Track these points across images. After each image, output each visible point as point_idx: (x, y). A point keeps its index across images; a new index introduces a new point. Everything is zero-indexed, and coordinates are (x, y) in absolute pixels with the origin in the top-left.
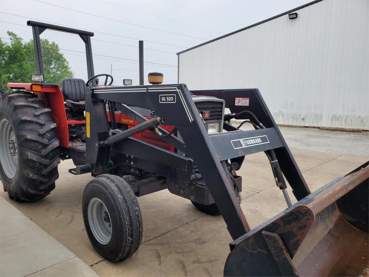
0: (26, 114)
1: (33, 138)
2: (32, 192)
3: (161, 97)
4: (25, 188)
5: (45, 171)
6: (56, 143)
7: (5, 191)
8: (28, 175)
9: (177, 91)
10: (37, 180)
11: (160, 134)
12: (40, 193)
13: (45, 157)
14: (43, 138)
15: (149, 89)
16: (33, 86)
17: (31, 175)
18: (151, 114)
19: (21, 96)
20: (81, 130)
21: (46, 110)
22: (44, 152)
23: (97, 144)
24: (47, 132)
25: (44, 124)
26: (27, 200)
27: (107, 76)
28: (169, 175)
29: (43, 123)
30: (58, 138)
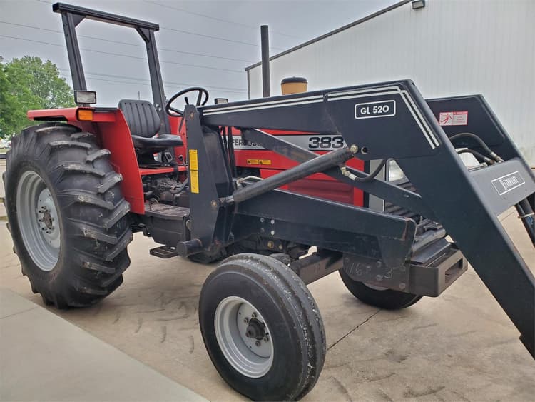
0: (71, 160)
1: (89, 201)
2: (89, 291)
3: (359, 108)
4: (77, 285)
5: (110, 256)
6: (125, 208)
7: (35, 292)
8: (84, 263)
9: (399, 94)
10: (97, 271)
11: (353, 177)
12: (102, 293)
13: (109, 231)
14: (104, 199)
15: (329, 95)
16: (80, 111)
17: (88, 263)
18: (310, 146)
19: (58, 130)
20: (156, 185)
21: (104, 152)
22: (109, 223)
23: (214, 204)
24: (110, 189)
25: (104, 176)
26: (80, 305)
27: (201, 90)
28: (354, 248)
29: (102, 175)
30: (127, 199)
